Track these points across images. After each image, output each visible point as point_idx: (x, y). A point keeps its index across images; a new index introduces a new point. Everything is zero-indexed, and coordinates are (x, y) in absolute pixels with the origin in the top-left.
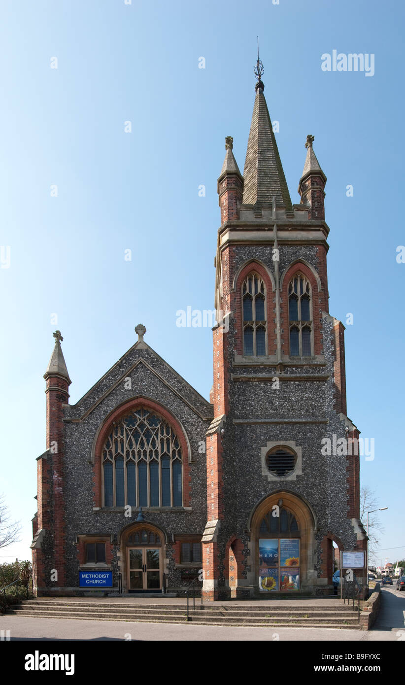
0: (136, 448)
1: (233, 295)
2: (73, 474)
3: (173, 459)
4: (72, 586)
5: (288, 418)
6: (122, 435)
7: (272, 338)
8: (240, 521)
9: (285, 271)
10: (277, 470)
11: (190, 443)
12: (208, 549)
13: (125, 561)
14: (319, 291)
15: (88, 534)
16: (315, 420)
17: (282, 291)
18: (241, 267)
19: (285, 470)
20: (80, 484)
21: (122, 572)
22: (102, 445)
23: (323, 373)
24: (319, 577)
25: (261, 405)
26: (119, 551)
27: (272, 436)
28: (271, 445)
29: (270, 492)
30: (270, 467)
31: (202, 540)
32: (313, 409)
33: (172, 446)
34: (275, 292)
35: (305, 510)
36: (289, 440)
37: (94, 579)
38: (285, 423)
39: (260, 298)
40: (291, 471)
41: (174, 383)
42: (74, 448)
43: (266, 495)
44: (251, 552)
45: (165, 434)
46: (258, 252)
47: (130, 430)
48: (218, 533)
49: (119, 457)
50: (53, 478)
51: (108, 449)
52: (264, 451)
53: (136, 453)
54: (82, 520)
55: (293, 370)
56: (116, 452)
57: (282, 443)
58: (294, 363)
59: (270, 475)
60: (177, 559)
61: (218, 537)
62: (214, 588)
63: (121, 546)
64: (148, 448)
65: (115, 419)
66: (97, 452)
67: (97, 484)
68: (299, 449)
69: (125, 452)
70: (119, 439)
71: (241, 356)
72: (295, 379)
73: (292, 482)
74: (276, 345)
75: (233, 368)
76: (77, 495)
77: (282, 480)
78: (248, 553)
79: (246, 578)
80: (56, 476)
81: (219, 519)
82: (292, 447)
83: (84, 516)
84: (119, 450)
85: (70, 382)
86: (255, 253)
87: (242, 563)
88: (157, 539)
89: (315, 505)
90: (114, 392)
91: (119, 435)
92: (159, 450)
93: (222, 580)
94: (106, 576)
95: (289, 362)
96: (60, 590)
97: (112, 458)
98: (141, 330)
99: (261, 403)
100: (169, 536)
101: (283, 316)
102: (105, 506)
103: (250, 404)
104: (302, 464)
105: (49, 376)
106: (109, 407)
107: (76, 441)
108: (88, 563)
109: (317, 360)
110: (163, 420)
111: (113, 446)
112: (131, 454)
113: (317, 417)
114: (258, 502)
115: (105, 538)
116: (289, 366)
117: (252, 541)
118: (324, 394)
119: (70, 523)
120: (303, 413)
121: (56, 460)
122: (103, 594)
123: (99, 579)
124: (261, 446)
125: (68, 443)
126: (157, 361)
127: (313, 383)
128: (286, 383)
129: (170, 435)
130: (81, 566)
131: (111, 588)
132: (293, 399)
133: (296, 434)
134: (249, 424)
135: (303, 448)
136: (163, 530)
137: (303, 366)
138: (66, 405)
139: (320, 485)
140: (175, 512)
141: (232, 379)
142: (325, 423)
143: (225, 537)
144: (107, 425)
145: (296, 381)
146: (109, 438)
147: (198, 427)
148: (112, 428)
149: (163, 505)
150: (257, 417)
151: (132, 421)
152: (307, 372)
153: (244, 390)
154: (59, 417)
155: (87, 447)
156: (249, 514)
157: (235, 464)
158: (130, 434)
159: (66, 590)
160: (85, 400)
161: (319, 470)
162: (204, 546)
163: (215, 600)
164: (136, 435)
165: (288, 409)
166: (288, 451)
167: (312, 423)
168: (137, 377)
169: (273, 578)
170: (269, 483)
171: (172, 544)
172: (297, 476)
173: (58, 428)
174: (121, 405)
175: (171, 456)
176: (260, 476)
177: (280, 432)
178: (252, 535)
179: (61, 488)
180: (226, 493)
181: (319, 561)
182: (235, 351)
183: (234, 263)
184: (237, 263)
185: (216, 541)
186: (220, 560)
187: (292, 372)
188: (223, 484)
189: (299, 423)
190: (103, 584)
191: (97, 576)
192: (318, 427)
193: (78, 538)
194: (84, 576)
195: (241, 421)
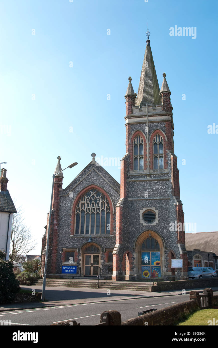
0: (90, 207)
1: (129, 145)
2: (63, 220)
3: (106, 212)
4: (58, 273)
5: (152, 197)
6: (85, 201)
7: (145, 163)
8: (131, 244)
9: (152, 133)
10: (148, 220)
11: (114, 205)
12: (115, 257)
13: (83, 261)
14: (166, 141)
15: (67, 248)
16: (164, 198)
17: (150, 142)
18: (133, 133)
19: (151, 220)
20: (65, 224)
21: (81, 266)
22: (75, 206)
23: (168, 177)
24: (167, 271)
25: (140, 192)
26: (81, 256)
27: (145, 205)
28: (144, 209)
29: (144, 231)
30: (144, 219)
31: (113, 253)
32: (163, 193)
33: (106, 205)
34: (147, 143)
35: (160, 239)
36: (153, 207)
37: (69, 270)
38: (151, 199)
39: (141, 145)
40: (154, 221)
41: (107, 178)
42: (63, 208)
43: (142, 232)
44: (136, 258)
45: (103, 200)
46: (140, 126)
47: (88, 199)
48: (119, 250)
49: (82, 211)
50: (54, 222)
51: (78, 207)
52: (142, 212)
53: (90, 209)
54: (65, 241)
55: (155, 176)
56: (82, 209)
57: (149, 208)
58: (154, 173)
59: (144, 223)
60: (107, 260)
61: (119, 252)
62: (116, 275)
63: (81, 254)
64: (96, 207)
65: (82, 194)
66: (73, 210)
67: (72, 224)
68: (157, 211)
69: (85, 209)
70: (83, 203)
71: (132, 171)
72: (155, 180)
73: (154, 226)
74: (147, 166)
75: (129, 176)
76: (63, 229)
77: (149, 225)
78: (134, 259)
79: (133, 271)
80: (55, 221)
81: (120, 244)
82: (154, 210)
83: (66, 239)
84: (83, 208)
85: (63, 177)
86: (139, 127)
87: (132, 264)
88: (98, 250)
89: (165, 237)
90: (81, 182)
91: (83, 201)
92: (100, 208)
93: (121, 272)
94: (74, 268)
95: (153, 173)
96: (53, 275)
97: (79, 211)
98: (94, 155)
99: (140, 191)
100: (103, 249)
101: (150, 153)
102: (76, 234)
103: (136, 192)
104: (158, 218)
105: (55, 177)
106: (79, 189)
107: (64, 205)
108: (66, 262)
109: (165, 171)
110: (102, 194)
111: (80, 206)
112: (88, 209)
113: (165, 196)
114: (139, 235)
115: (74, 250)
116: (153, 175)
117: (136, 253)
118: (168, 186)
119: (60, 243)
120: (159, 195)
121: (55, 214)
122: (72, 277)
123: (70, 270)
124: (140, 210)
125: (61, 206)
126: (100, 169)
127: (163, 181)
128: (151, 182)
129: (105, 200)
130: (63, 263)
131: (76, 274)
132: (154, 188)
133: (156, 204)
134: (135, 200)
135: (159, 211)
136: (101, 246)
137: (159, 174)
138: (61, 189)
139: (167, 227)
140: (106, 237)
141: (128, 181)
142: (169, 199)
143: (123, 252)
144: (78, 197)
145: (156, 181)
146: (79, 202)
147: (117, 197)
148: (80, 197)
149: (101, 233)
150: (139, 197)
151: (89, 194)
152: (161, 177)
153: (134, 185)
154: (58, 195)
155: (69, 207)
156: (134, 240)
157: (129, 218)
158: (88, 200)
159: (55, 275)
160: (69, 186)
161: (166, 221)
162: (113, 255)
163: (117, 281)
164: (91, 201)
165: (152, 193)
166: (153, 212)
167: (163, 199)
168: (92, 176)
169: (148, 271)
170: (144, 226)
171: (104, 253)
172: (156, 223)
173: (57, 200)
174: (84, 188)
175: (105, 210)
176: (140, 223)
177: (149, 203)
178: (136, 250)
179: (57, 227)
180: (124, 232)
181: (167, 263)
182: (130, 169)
183: (130, 132)
184: (131, 132)
185: (118, 254)
186: (120, 262)
187: (154, 177)
188: (122, 228)
189: (157, 199)
190: (72, 273)
191: (70, 268)
192: (166, 201)
193: (63, 250)
194: (64, 268)
195: (132, 199)
